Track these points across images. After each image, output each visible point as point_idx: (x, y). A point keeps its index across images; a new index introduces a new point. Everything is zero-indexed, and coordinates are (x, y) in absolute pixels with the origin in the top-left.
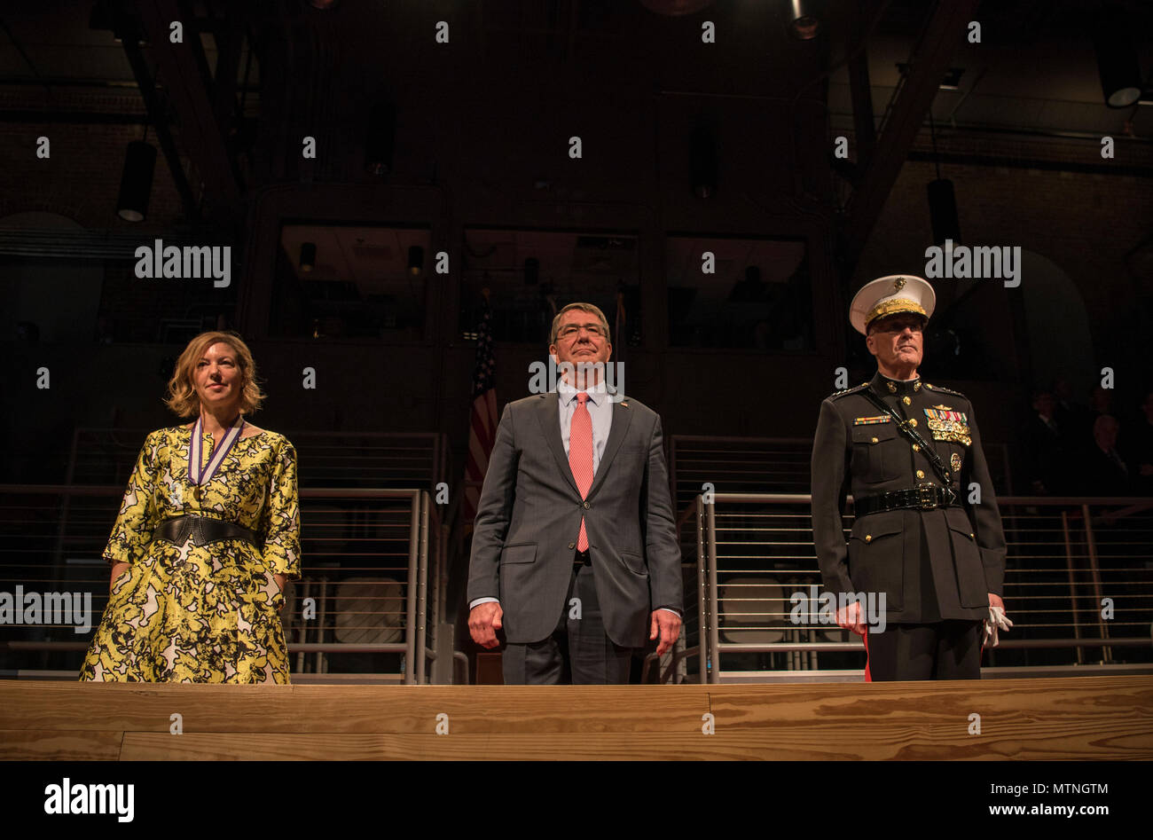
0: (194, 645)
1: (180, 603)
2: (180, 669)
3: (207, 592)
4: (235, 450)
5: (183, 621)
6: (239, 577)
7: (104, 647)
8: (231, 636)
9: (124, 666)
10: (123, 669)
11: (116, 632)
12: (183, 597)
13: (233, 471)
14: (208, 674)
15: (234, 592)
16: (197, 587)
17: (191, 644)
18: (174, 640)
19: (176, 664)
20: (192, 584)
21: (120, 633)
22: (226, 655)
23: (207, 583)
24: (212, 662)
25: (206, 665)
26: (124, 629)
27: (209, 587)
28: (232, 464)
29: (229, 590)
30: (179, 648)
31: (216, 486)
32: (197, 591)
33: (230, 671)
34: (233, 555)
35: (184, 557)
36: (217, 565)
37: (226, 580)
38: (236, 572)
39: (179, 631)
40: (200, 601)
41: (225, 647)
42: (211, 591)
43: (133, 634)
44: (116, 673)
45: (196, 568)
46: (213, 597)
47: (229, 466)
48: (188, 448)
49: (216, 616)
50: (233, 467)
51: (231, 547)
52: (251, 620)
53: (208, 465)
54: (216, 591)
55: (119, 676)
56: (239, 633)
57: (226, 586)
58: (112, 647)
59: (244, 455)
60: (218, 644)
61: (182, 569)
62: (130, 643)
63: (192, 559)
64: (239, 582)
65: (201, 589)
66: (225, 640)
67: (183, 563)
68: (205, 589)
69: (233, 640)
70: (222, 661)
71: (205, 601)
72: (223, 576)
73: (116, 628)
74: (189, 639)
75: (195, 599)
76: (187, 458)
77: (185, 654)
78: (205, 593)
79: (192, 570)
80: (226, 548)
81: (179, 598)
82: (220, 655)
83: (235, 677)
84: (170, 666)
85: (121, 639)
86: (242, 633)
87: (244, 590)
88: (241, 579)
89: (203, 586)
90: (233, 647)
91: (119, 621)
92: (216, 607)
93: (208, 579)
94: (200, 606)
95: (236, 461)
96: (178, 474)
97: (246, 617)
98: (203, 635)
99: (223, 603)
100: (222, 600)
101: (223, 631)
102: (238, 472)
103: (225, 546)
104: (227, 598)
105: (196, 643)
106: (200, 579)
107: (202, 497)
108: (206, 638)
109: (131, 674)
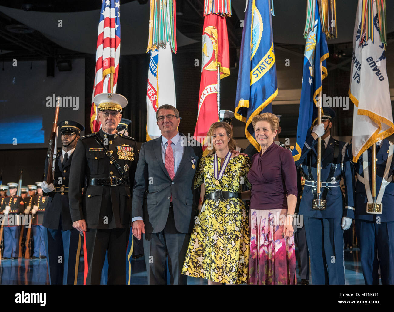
0: (222, 235)
1: (217, 220)
2: (219, 243)
3: (226, 217)
4: (229, 164)
5: (218, 227)
6: (235, 211)
7: (198, 233)
8: (233, 232)
9: (205, 240)
10: (204, 241)
11: (202, 228)
12: (218, 219)
13: (229, 172)
14: (227, 245)
15: (234, 217)
16: (222, 215)
17: (221, 235)
18: (216, 233)
19: (217, 241)
20: (221, 214)
21: (203, 229)
22: (232, 239)
23: (225, 214)
24: (228, 241)
25: (226, 242)
26: (205, 228)
27: (226, 215)
28: (228, 169)
29: (232, 216)
30: (218, 236)
31: (224, 178)
32: (222, 216)
33: (234, 244)
34: (233, 203)
35: (217, 205)
36: (228, 207)
37: (231, 212)
38: (234, 210)
39: (217, 230)
40: (224, 220)
41: (231, 236)
42: (227, 216)
43: (207, 230)
44: (202, 242)
45: (221, 209)
46: (228, 218)
47: (227, 170)
48: (213, 164)
49: (229, 225)
50: (229, 170)
51: (232, 200)
52: (239, 227)
53: (221, 170)
54: (228, 216)
55: (203, 243)
56: (235, 231)
57: (231, 215)
58: (201, 234)
59: (232, 165)
60: (229, 235)
61: (217, 209)
62: (206, 233)
63: (220, 206)
64: (235, 213)
65: (223, 216)
66: (232, 234)
67: (217, 207)
68: (225, 216)
69: (234, 233)
70: (231, 240)
71: (225, 220)
72: (231, 211)
73: (202, 227)
74: (221, 233)
75: (222, 219)
76: (213, 168)
77: (220, 238)
78: (225, 217)
79: (220, 209)
80: (231, 201)
81: (217, 219)
82: (230, 238)
83: (235, 246)
84: (216, 242)
85: (203, 231)
86: (236, 231)
87: (237, 216)
88: (236, 212)
89: (224, 214)
90: (234, 236)
91: (203, 225)
92: (228, 222)
93: (226, 212)
94: (223, 222)
95: (229, 168)
96: (212, 174)
97: (237, 226)
98: (225, 232)
99: (231, 221)
100: (230, 220)
101: (231, 230)
102: (231, 172)
103: (230, 200)
104: (232, 219)
105: (223, 234)
106: (223, 212)
107: (221, 182)
108: (226, 233)
109: (207, 243)
